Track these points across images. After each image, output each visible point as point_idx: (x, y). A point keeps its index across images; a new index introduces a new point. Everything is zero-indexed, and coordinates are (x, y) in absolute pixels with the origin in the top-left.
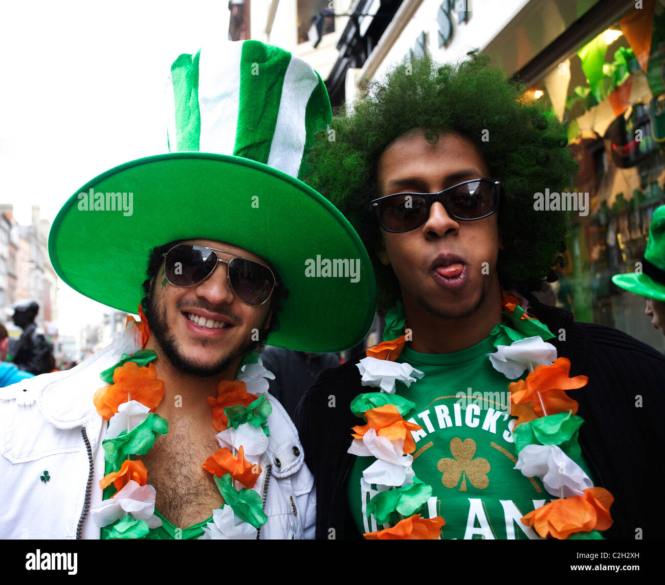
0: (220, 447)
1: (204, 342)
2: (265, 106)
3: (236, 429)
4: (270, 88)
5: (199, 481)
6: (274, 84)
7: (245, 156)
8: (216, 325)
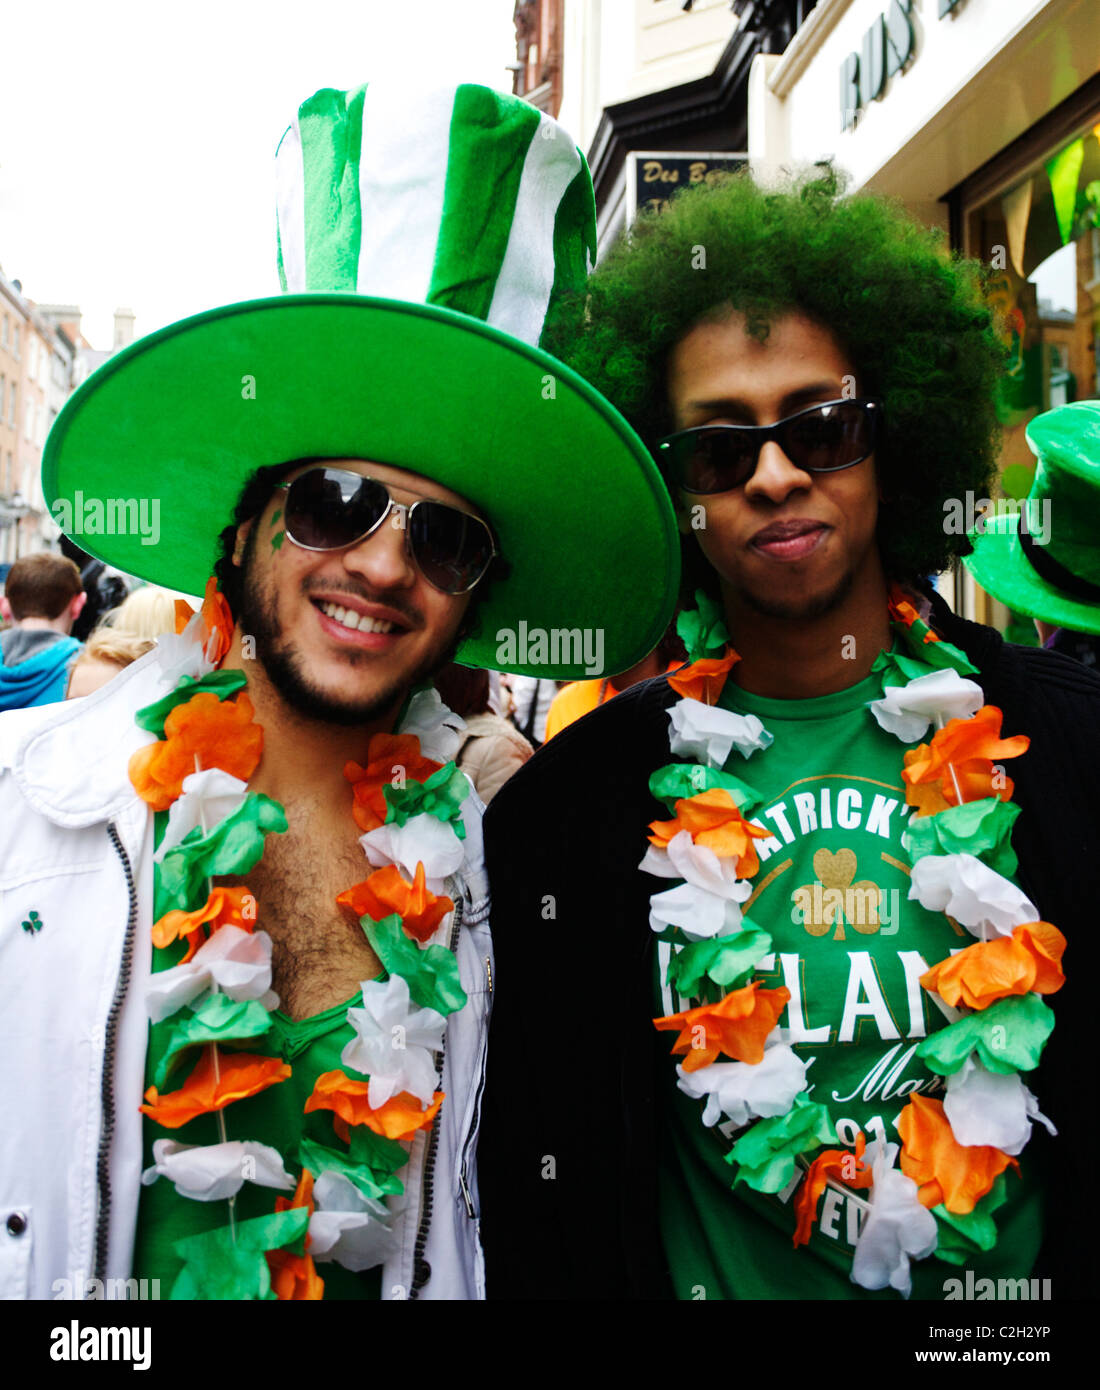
0: (366, 859)
1: (351, 656)
2: (490, 211)
3: (401, 827)
4: (502, 178)
5: (328, 924)
6: (509, 169)
7: (450, 304)
8: (378, 628)
